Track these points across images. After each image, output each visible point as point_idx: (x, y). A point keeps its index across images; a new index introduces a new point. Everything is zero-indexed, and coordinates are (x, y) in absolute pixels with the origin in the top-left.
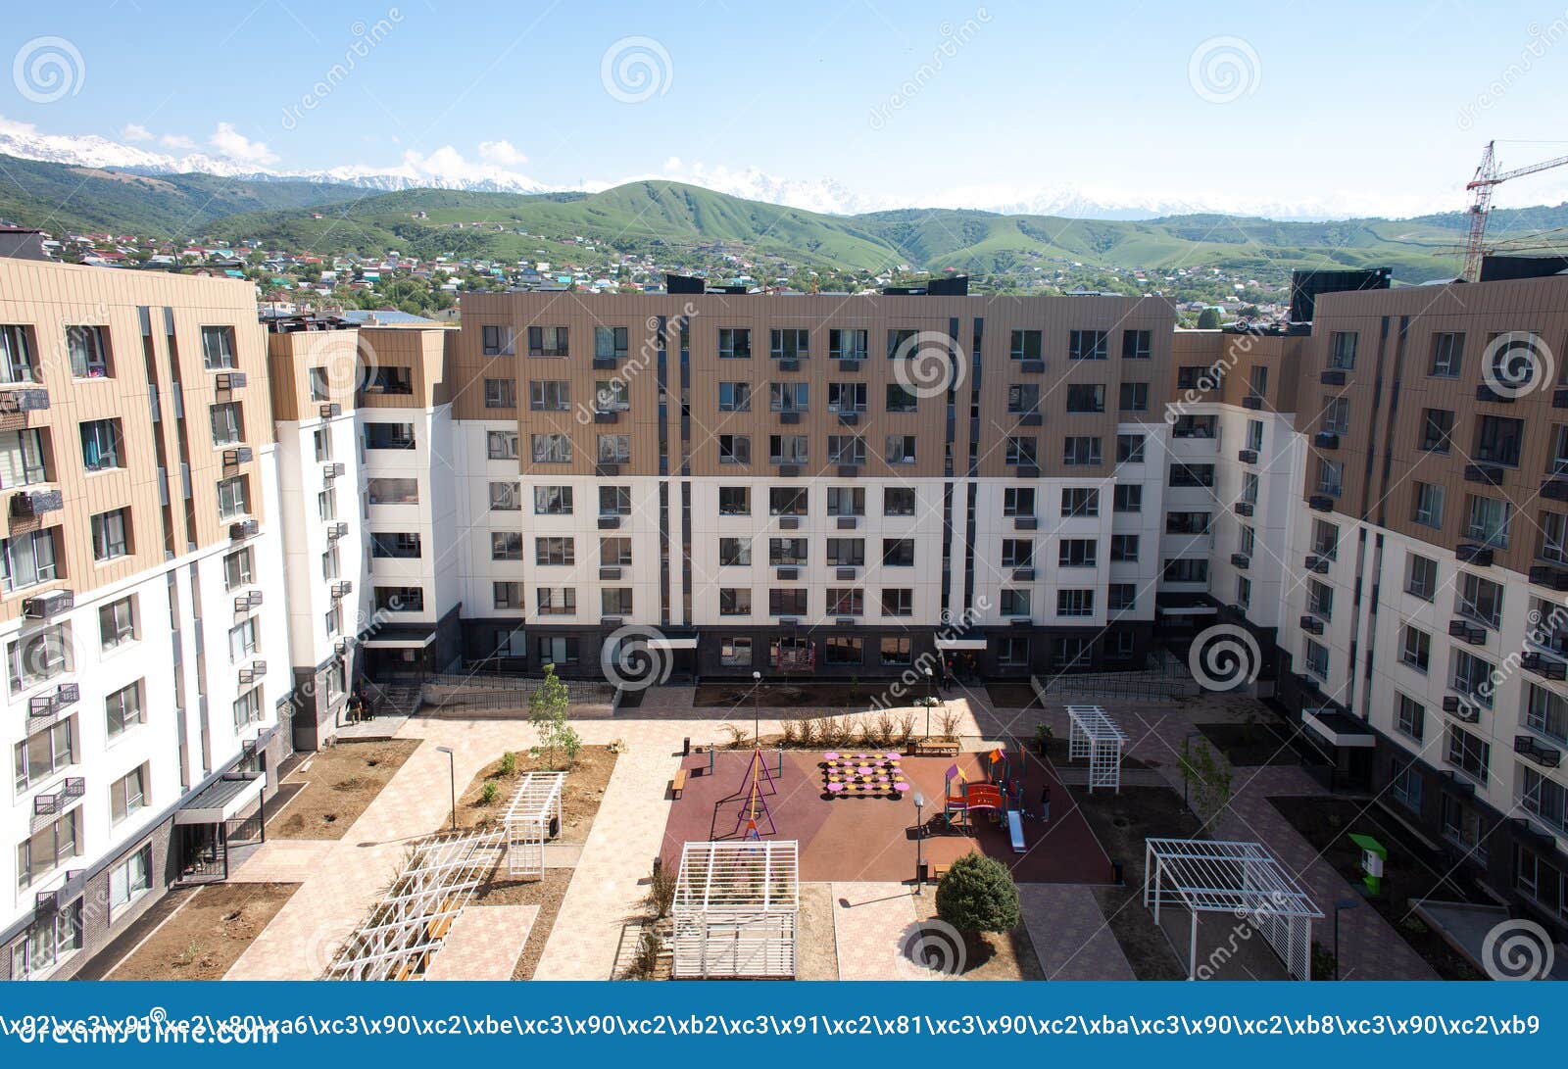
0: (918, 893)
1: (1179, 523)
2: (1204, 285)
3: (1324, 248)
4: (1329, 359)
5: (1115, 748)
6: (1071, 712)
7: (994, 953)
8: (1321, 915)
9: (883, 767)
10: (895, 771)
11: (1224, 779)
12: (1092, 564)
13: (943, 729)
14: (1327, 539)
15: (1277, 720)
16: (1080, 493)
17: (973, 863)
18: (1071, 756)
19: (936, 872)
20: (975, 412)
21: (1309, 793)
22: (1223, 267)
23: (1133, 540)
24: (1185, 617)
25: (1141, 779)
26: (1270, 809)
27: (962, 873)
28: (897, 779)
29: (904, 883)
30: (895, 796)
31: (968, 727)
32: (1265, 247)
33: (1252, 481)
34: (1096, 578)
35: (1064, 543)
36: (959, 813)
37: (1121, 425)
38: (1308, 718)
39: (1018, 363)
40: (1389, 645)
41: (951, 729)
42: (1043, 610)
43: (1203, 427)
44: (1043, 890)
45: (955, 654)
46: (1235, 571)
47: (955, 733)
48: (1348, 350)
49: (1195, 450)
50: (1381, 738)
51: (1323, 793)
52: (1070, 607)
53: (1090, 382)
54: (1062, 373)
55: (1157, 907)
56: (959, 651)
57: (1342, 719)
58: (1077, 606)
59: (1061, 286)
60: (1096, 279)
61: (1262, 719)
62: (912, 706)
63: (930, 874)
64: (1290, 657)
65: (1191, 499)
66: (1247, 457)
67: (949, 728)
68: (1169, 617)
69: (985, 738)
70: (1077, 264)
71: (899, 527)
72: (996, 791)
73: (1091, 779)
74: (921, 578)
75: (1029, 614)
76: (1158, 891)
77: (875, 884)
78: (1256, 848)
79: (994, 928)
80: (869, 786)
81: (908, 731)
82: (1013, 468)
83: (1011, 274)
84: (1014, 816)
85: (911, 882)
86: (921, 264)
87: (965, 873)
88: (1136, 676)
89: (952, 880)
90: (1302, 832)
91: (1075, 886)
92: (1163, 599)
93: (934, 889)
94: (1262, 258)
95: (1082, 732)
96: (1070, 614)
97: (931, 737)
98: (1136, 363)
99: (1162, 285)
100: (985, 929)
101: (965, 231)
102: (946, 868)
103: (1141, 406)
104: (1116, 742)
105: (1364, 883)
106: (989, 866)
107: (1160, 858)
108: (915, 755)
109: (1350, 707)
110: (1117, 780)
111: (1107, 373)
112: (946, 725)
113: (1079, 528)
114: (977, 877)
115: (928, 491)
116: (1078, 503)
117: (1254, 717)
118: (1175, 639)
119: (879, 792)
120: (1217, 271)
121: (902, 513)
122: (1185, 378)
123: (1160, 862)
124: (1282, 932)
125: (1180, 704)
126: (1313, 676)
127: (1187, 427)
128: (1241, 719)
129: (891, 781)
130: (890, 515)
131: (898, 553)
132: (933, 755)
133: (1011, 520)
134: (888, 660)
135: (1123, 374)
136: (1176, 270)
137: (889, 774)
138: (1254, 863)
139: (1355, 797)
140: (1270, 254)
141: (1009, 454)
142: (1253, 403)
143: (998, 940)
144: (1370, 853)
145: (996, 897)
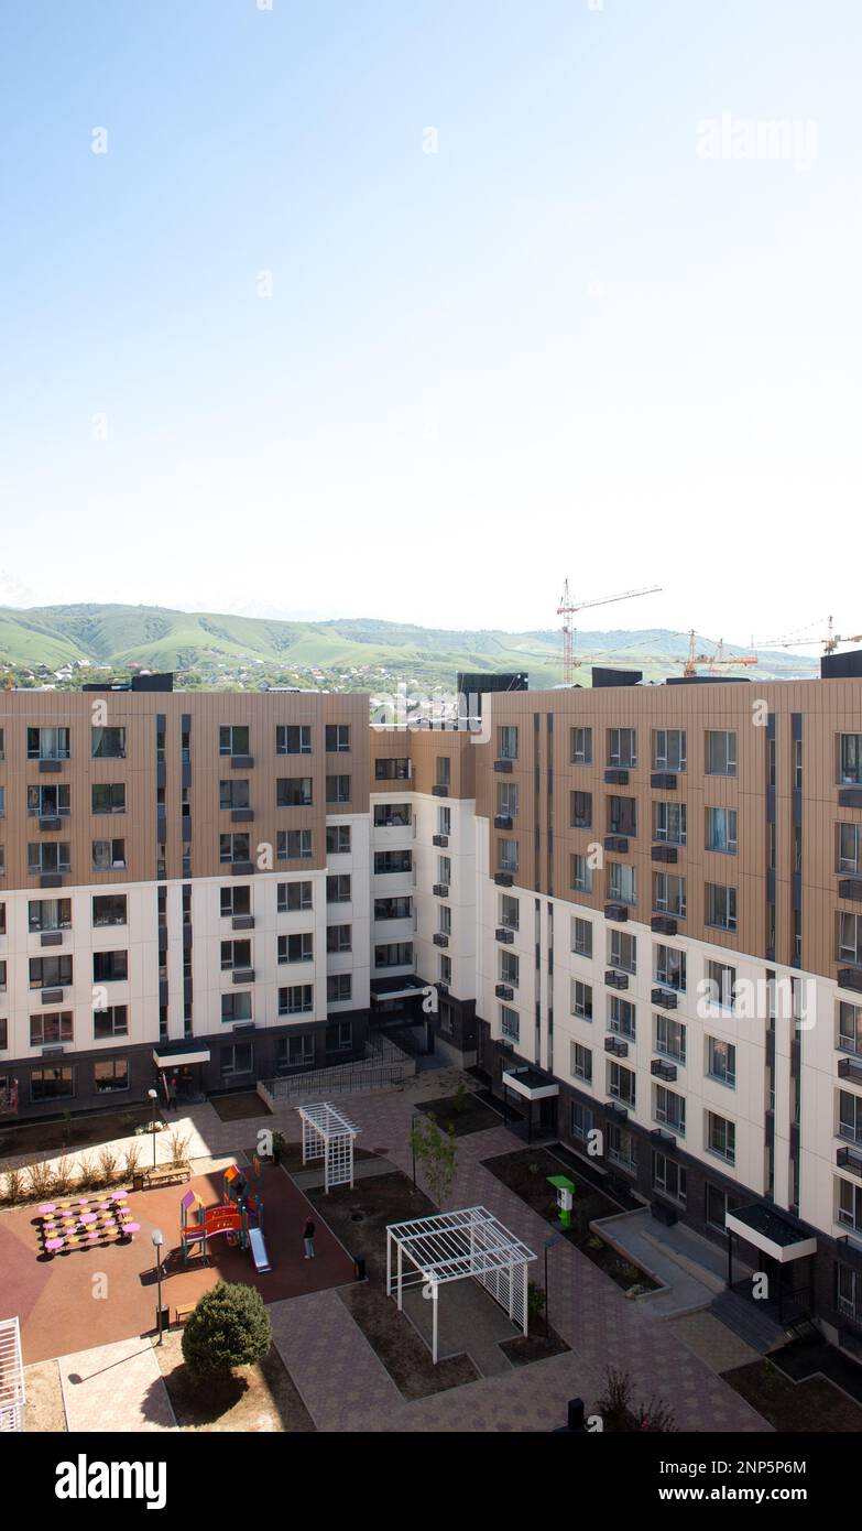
0: (159, 1344)
1: (386, 909)
2: (373, 683)
3: (465, 653)
4: (498, 750)
5: (348, 1142)
6: (303, 1113)
7: (246, 1387)
8: (535, 1257)
9: (108, 1210)
10: (123, 1211)
11: (449, 1151)
12: (310, 958)
13: (171, 1154)
14: (511, 911)
15: (482, 1087)
16: (293, 886)
17: (221, 1296)
18: (304, 1159)
19: (178, 1315)
20: (186, 810)
21: (514, 1149)
22: (388, 666)
23: (346, 929)
24: (396, 1001)
25: (373, 1169)
26: (484, 1172)
27: (209, 1308)
28: (126, 1220)
29: (143, 1336)
30: (124, 1239)
31: (196, 1148)
32: (419, 650)
33: (446, 863)
34: (312, 972)
35: (281, 939)
36: (197, 1245)
37: (328, 817)
38: (507, 1079)
39: (227, 759)
40: (564, 1001)
41: (180, 1152)
42: (266, 1012)
43: (399, 815)
44: (289, 1305)
45: (176, 1071)
46: (438, 950)
47: (184, 1157)
48: (512, 742)
49: (394, 838)
50: (563, 1086)
51: (524, 1146)
52: (290, 1005)
53: (298, 776)
54: (270, 767)
55: (400, 1292)
56: (181, 1067)
57: (535, 1076)
58: (298, 1003)
59: (246, 682)
60: (278, 676)
61: (470, 1088)
62: (134, 1134)
63: (172, 1319)
64: (488, 1025)
65: (395, 885)
66: (440, 841)
67: (177, 1152)
68: (382, 1002)
69: (214, 1157)
70: (259, 661)
71: (110, 938)
72: (233, 1211)
73: (327, 1179)
74: (137, 993)
75: (251, 1017)
76: (400, 1276)
77: (110, 1346)
78: (481, 1211)
79: (248, 1359)
80: (93, 1235)
81: (133, 1164)
82: (228, 866)
83: (195, 670)
84: (255, 1235)
85: (151, 1334)
86: (102, 659)
87: (214, 1307)
88: (358, 1066)
89: (199, 1319)
90: (510, 1187)
91: (321, 1293)
92: (377, 986)
93: (179, 1334)
94: (419, 660)
95: (313, 1132)
96: (291, 1012)
97: (159, 1166)
98: (338, 756)
99: (337, 682)
100: (237, 1364)
101: (148, 627)
102: (192, 1307)
103: (346, 798)
104: (348, 1136)
105: (560, 1219)
106: (239, 1293)
107: (399, 1240)
108: (143, 1189)
109: (538, 1062)
110: (351, 1174)
111: (311, 766)
112: (175, 1150)
113: (296, 922)
114: (226, 1309)
115: (140, 896)
116: (294, 897)
117: (463, 1087)
118: (389, 1024)
119: (106, 1239)
120: (383, 671)
121: (112, 922)
122: (381, 769)
123: (401, 1247)
124: (504, 1283)
125: (400, 1087)
126: (509, 1040)
127: (385, 816)
128: (452, 1092)
129: (119, 1224)
130: (100, 925)
131: (109, 967)
132: (163, 1186)
133: (228, 920)
134: (104, 1088)
135: (327, 769)
136: (348, 669)
137: (116, 1217)
138: (479, 1226)
139: (547, 1144)
140: (423, 656)
141: (222, 852)
142: (441, 791)
143: (248, 1372)
144: (562, 1190)
145: (248, 1325)
